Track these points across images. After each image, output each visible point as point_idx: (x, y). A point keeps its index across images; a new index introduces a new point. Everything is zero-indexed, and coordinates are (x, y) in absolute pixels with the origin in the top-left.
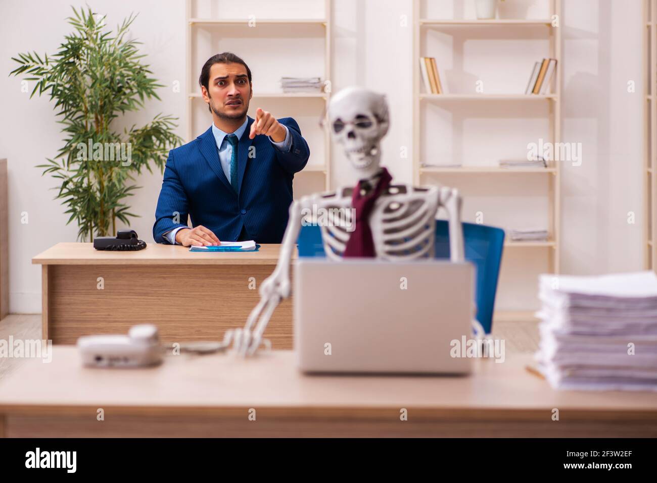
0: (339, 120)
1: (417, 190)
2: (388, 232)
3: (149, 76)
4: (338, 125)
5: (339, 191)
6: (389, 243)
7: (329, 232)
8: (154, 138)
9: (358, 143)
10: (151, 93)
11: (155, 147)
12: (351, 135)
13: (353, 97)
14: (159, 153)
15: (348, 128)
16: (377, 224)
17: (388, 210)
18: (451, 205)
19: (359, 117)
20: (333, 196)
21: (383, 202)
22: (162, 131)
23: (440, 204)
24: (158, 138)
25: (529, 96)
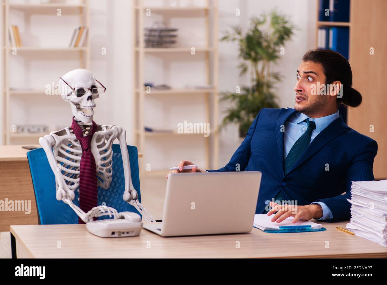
25: (72, 48)
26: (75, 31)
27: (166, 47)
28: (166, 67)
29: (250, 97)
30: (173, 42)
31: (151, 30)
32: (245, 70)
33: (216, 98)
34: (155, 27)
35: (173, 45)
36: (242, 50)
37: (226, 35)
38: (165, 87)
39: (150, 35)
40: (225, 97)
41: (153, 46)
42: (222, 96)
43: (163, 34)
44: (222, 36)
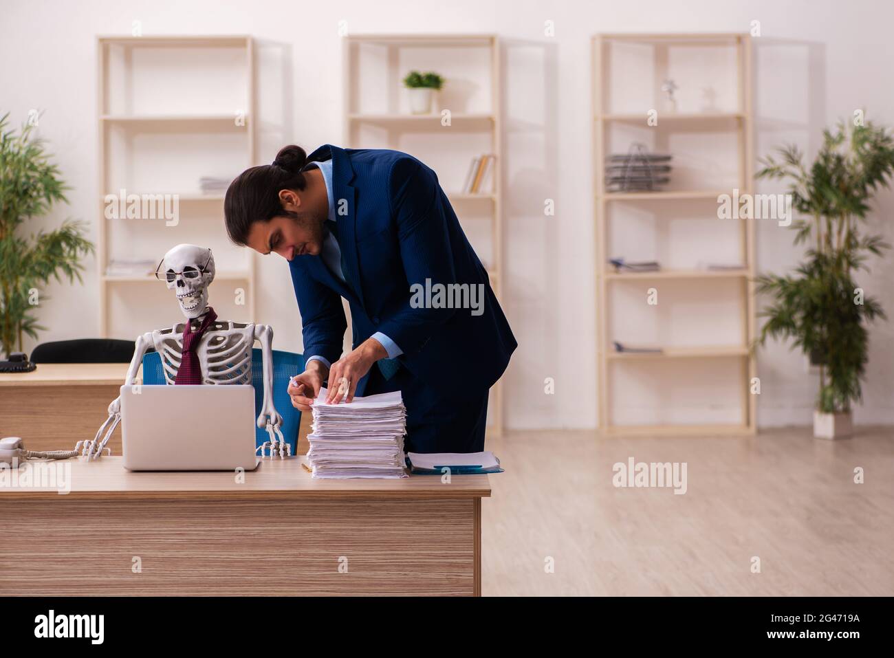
0: (171, 271)
1: (236, 326)
2: (211, 360)
3: (58, 177)
4: (171, 274)
5: (174, 328)
6: (213, 369)
7: (167, 361)
8: (63, 245)
9: (186, 290)
10: (59, 196)
11: (65, 254)
12: (180, 283)
13: (182, 252)
14: (68, 261)
15: (178, 278)
16: (203, 353)
17: (214, 342)
18: (264, 338)
19: (187, 269)
20: (170, 331)
21: (209, 336)
22: (72, 238)
23: (254, 337)
24: (68, 244)
25: (468, 195)
26: (475, 161)
27: (659, 191)
28: (662, 228)
29: (813, 283)
30: (666, 180)
31: (627, 159)
32: (805, 232)
33: (752, 286)
34: (635, 151)
35: (664, 186)
36: (796, 195)
37: (772, 166)
38: (653, 266)
39: (625, 168)
40: (766, 284)
41: (629, 190)
42: (760, 284)
43: (650, 164)
44: (762, 167)
